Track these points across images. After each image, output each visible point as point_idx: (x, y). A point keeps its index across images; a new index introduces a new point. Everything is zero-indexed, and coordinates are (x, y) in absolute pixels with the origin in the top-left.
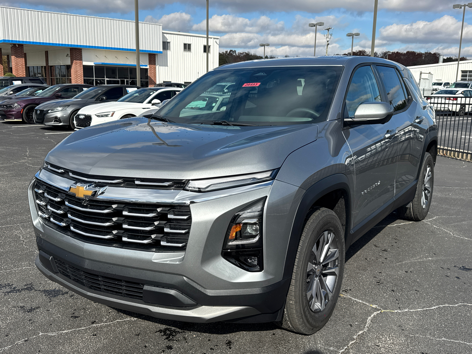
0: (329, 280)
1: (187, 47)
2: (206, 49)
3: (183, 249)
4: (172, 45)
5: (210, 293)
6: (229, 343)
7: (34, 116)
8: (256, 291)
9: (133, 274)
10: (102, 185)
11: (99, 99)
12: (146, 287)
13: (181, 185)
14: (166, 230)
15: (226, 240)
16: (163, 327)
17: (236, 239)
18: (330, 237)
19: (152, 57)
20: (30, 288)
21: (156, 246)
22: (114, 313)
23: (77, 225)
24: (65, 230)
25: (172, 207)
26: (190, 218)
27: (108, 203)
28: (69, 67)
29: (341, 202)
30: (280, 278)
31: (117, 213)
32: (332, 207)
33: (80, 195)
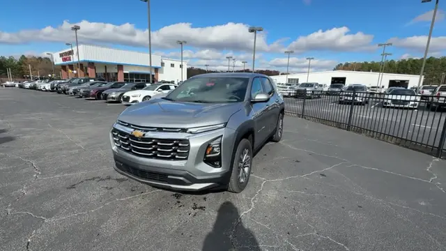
0: (246, 169)
1: (172, 65)
2: (181, 66)
3: (186, 159)
4: (165, 64)
5: (198, 178)
6: (205, 199)
7: (102, 97)
8: (219, 176)
9: (162, 171)
10: (147, 131)
11: (133, 89)
12: (169, 177)
13: (184, 130)
14: (178, 151)
15: (206, 154)
16: (175, 193)
17: (210, 154)
18: (247, 151)
19: (156, 70)
20: (109, 178)
21: (173, 158)
22: (151, 188)
23: (135, 149)
24: (129, 151)
25: (181, 141)
26: (189, 145)
27: (150, 139)
28: (117, 74)
29: (251, 136)
30: (228, 170)
31: (155, 143)
32: (247, 138)
33: (137, 136)
